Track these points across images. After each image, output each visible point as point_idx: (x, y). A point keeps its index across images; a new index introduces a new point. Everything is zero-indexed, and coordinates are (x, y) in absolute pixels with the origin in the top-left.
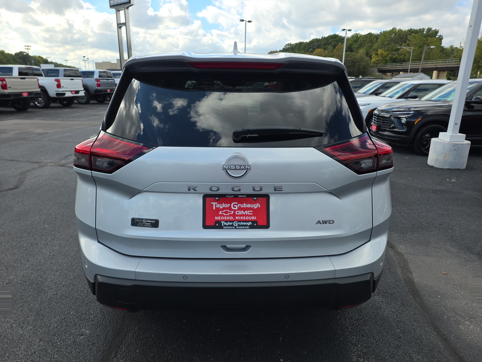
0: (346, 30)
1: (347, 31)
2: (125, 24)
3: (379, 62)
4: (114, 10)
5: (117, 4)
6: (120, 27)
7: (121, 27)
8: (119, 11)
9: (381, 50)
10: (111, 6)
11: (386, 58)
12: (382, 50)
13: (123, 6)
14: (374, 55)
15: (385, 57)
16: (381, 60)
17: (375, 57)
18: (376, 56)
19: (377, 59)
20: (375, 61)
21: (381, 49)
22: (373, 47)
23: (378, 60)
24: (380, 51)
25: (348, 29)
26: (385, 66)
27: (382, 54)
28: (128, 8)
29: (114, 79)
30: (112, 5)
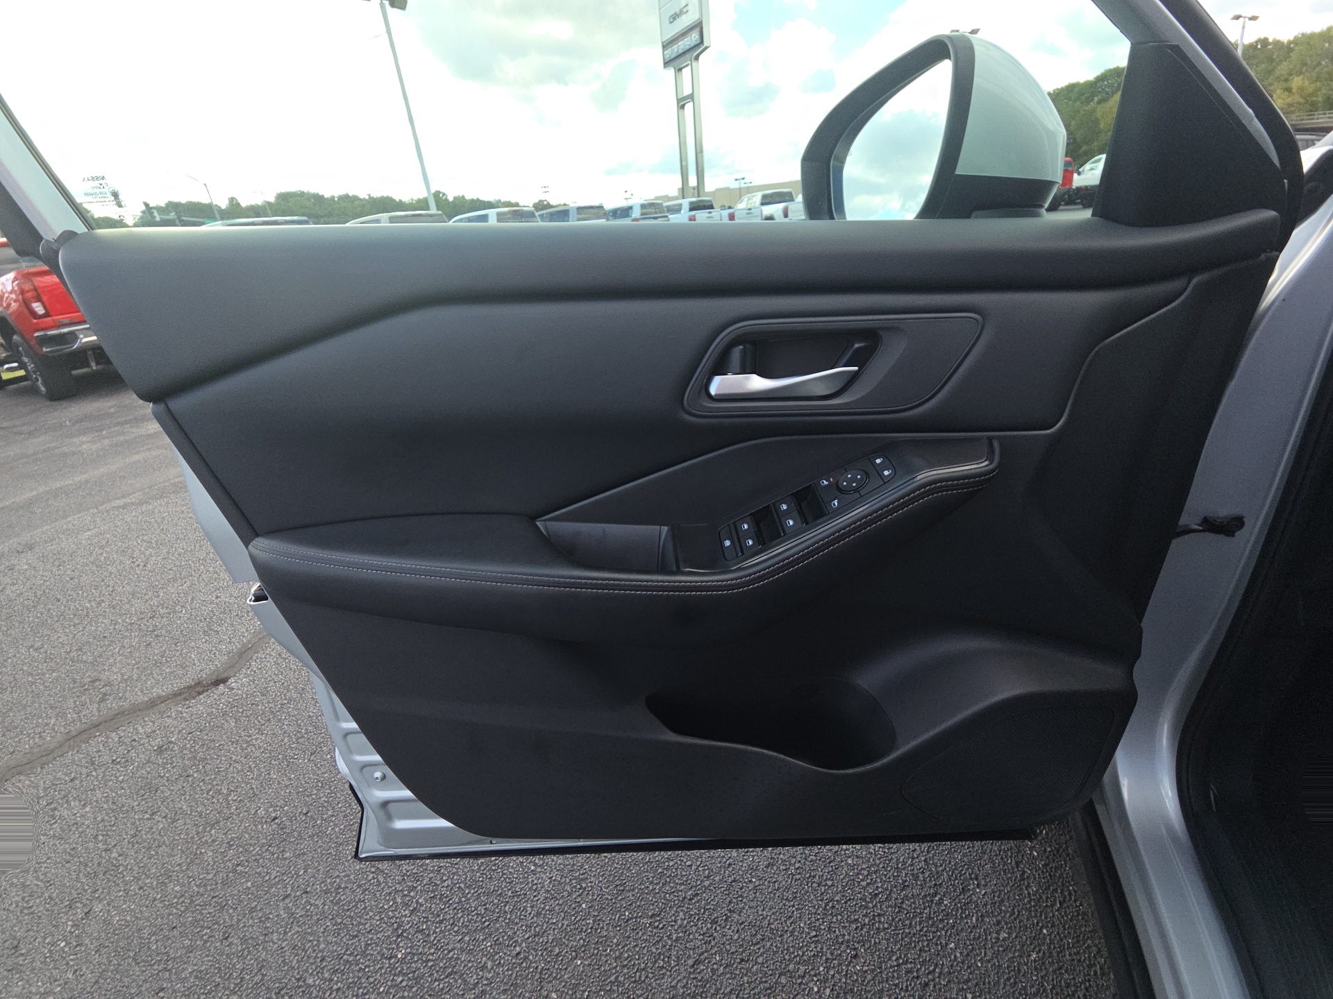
0: (1245, 17)
1: (1247, 19)
2: (691, 97)
3: (1293, 109)
4: (671, 72)
5: (678, 54)
6: (683, 107)
7: (684, 105)
8: (680, 70)
9: (1300, 78)
10: (667, 64)
11: (1315, 99)
12: (1303, 79)
13: (688, 56)
14: (1279, 91)
15: (1310, 95)
16: (1300, 104)
17: (1282, 96)
18: (1287, 93)
19: (1289, 100)
20: (1283, 106)
21: (1297, 76)
22: (1277, 73)
23: (1290, 105)
24: (1296, 82)
25: (1250, 16)
26: (1313, 119)
27: (1301, 89)
28: (697, 58)
29: (667, 216)
30: (667, 60)
